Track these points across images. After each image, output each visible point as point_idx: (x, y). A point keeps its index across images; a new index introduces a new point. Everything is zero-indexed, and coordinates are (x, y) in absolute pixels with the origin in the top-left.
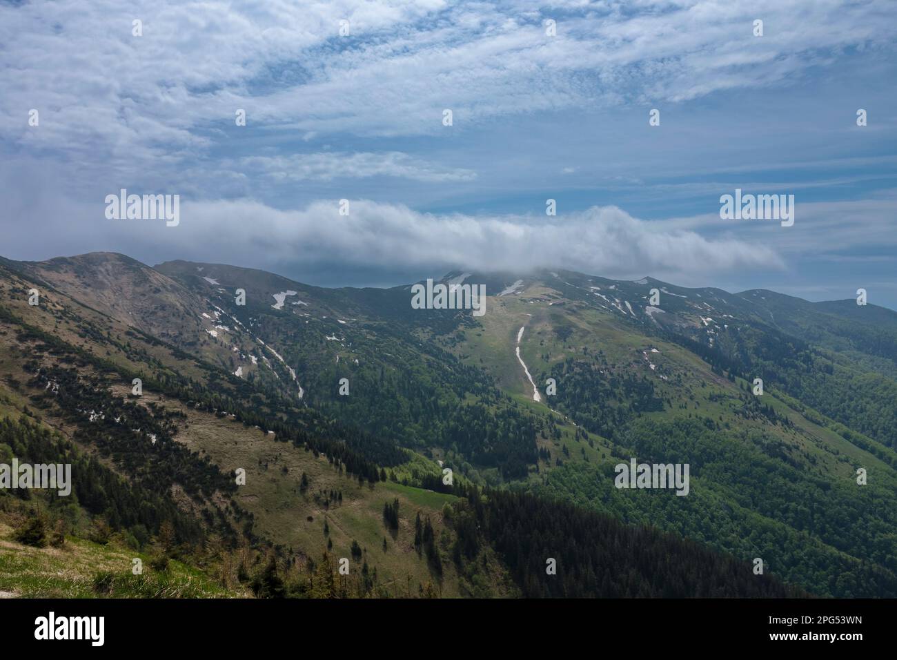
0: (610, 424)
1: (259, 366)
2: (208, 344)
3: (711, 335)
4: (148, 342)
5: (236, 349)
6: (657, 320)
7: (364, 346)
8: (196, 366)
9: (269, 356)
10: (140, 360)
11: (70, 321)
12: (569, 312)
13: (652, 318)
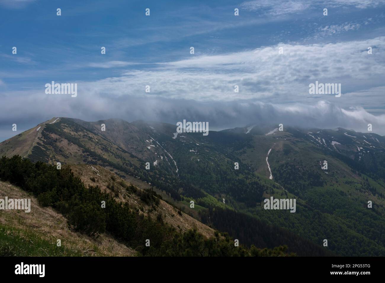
0: (299, 190)
1: (163, 160)
2: (146, 152)
3: (361, 155)
4: (123, 152)
5: (156, 153)
6: (336, 148)
7: (203, 154)
8: (137, 160)
9: (168, 157)
10: (119, 158)
11: (99, 145)
12: (292, 143)
13: (334, 146)
